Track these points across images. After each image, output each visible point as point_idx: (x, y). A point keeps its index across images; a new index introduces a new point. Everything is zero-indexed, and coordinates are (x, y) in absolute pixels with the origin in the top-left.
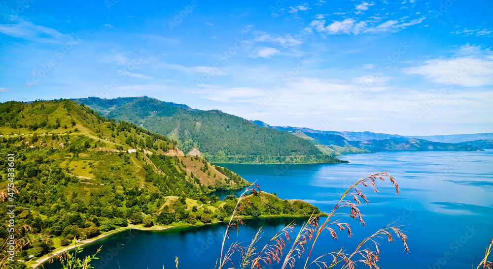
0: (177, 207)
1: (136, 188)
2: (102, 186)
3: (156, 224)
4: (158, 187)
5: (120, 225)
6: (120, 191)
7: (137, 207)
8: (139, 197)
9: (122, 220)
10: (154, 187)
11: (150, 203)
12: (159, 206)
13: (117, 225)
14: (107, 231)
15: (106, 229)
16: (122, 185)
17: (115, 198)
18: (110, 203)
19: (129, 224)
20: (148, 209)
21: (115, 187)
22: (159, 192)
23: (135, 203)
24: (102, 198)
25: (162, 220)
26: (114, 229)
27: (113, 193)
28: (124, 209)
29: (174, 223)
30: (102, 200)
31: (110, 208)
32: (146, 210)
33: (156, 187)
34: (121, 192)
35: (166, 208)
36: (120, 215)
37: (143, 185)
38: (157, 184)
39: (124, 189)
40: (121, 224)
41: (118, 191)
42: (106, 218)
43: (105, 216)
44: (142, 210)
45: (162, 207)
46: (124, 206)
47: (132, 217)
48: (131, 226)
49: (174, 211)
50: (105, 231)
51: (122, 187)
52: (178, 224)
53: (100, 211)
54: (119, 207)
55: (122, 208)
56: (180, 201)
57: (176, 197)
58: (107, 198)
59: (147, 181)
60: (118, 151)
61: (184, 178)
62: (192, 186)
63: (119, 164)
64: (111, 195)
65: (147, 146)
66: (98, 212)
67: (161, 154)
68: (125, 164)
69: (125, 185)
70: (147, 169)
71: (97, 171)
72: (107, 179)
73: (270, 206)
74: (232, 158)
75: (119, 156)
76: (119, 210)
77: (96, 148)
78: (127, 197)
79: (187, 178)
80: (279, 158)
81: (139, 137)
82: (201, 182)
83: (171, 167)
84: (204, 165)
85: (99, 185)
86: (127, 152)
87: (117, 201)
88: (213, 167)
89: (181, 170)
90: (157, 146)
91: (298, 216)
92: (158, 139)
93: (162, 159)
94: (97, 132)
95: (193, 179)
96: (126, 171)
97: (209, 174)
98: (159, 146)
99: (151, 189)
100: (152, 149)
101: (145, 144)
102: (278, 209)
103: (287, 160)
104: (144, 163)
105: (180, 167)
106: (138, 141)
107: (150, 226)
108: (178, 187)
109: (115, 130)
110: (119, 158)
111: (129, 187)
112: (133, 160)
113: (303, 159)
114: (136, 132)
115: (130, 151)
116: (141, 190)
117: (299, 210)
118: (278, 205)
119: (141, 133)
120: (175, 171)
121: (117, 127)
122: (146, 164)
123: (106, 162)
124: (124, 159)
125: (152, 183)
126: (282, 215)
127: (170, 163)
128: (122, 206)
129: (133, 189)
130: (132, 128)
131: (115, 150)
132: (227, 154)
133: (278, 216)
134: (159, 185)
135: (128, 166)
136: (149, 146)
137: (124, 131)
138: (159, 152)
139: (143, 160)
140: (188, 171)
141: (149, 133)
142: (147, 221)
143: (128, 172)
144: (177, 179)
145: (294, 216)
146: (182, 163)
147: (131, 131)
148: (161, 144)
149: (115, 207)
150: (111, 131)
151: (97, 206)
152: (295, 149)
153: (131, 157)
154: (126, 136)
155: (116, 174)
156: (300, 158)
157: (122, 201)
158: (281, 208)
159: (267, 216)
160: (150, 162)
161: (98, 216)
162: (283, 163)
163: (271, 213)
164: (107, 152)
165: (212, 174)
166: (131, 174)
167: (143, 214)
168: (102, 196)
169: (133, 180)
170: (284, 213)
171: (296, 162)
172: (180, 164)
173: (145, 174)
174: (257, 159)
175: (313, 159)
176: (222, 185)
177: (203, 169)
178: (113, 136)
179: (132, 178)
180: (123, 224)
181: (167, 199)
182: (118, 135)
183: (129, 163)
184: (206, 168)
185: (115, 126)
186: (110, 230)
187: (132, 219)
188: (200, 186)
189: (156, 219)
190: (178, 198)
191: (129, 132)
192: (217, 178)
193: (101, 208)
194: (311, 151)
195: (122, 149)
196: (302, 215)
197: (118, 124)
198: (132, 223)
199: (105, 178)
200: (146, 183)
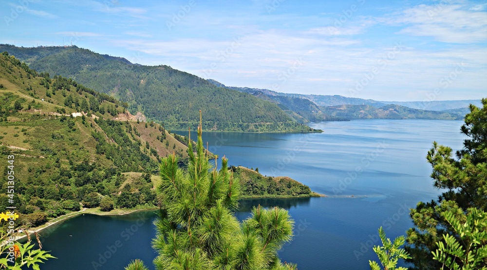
0: (142, 186)
1: (86, 162)
2: (42, 159)
3: (117, 208)
4: (112, 160)
5: (71, 209)
6: (66, 166)
7: (89, 186)
8: (91, 173)
9: (73, 203)
10: (107, 160)
11: (105, 180)
12: (119, 184)
13: (66, 209)
14: (55, 217)
15: (55, 215)
16: (68, 158)
17: (61, 174)
18: (54, 180)
19: (81, 208)
20: (104, 188)
21: (60, 161)
22: (114, 167)
23: (88, 181)
24: (44, 175)
25: (123, 202)
26: (64, 214)
27: (57, 169)
28: (73, 188)
29: (138, 206)
30: (44, 177)
31: (55, 188)
32: (101, 190)
33: (110, 161)
34: (67, 166)
35: (128, 187)
36: (69, 196)
37: (94, 158)
38: (111, 157)
39: (71, 163)
40: (71, 207)
41: (63, 166)
42: (53, 201)
43: (51, 198)
44: (97, 190)
45: (123, 186)
46: (73, 185)
47: (85, 199)
48: (84, 211)
49: (137, 191)
50: (53, 216)
51: (67, 161)
52: (143, 207)
53: (43, 191)
54: (67, 185)
55: (71, 187)
56: (144, 178)
57: (138, 173)
58: (50, 174)
59: (98, 153)
60: (59, 115)
61: (138, 149)
62: (148, 160)
63: (61, 131)
64: (55, 171)
65: (91, 109)
66: (41, 193)
67: (109, 119)
68: (69, 132)
69: (72, 157)
70: (98, 138)
71: (34, 140)
72: (48, 150)
73: (252, 185)
74: (184, 124)
75: (62, 121)
76: (68, 190)
77: (30, 111)
78: (76, 174)
79: (142, 149)
80: (241, 125)
81: (81, 98)
82: (158, 154)
83: (122, 135)
84: (161, 133)
85: (38, 157)
86: (72, 116)
87: (63, 178)
88: (172, 136)
89: (134, 139)
90: (103, 108)
91: (286, 196)
92: (105, 100)
93: (110, 125)
94: (28, 89)
95: (149, 151)
96: (72, 140)
97: (167, 145)
98: (106, 109)
99: (104, 163)
100: (98, 112)
101: (89, 107)
102: (261, 188)
103: (251, 128)
104: (93, 130)
105: (132, 136)
106: (80, 102)
107: (109, 210)
108: (134, 161)
109: (50, 88)
110: (61, 123)
111: (77, 161)
112: (78, 125)
113: (270, 126)
114: (77, 91)
115: (75, 115)
116: (93, 165)
117: (287, 189)
118: (261, 183)
119: (83, 92)
120: (126, 140)
121: (52, 84)
122: (96, 131)
123: (45, 128)
124: (67, 124)
125: (105, 155)
126: (266, 195)
127: (120, 130)
128: (70, 185)
129: (83, 163)
130: (71, 86)
131: (55, 114)
132: (179, 120)
133: (261, 196)
134: (113, 158)
135: (73, 134)
136: (95, 109)
137: (61, 89)
138: (107, 117)
139: (92, 126)
140: (143, 141)
141: (92, 93)
142: (106, 204)
143: (74, 141)
144: (130, 150)
145: (281, 196)
146: (135, 130)
147: (71, 90)
148: (108, 107)
149: (61, 186)
150: (45, 89)
151: (38, 185)
152: (260, 115)
153: (77, 122)
154: (65, 96)
155: (59, 144)
156: (266, 126)
157: (70, 178)
158: (265, 187)
159: (249, 197)
160: (100, 130)
161: (41, 198)
162: (246, 131)
163: (253, 192)
164: (44, 115)
165: (171, 145)
166: (77, 144)
167: (99, 194)
168: (44, 171)
169: (81, 152)
170: (269, 193)
171: (262, 130)
172: (133, 131)
173: (95, 145)
174: (215, 126)
175: (281, 127)
176: (183, 158)
177: (160, 138)
178: (48, 95)
179: (80, 149)
180: (74, 207)
181: (127, 176)
182: (54, 94)
183: (74, 130)
184: (164, 137)
185: (50, 83)
186: (59, 215)
187: (85, 202)
188: (158, 159)
189: (116, 201)
190: (141, 174)
191: (68, 90)
192: (176, 149)
193: (44, 188)
194: (279, 117)
195: (65, 113)
196: (291, 196)
197: (53, 81)
198: (86, 206)
199: (44, 148)
200: (97, 156)
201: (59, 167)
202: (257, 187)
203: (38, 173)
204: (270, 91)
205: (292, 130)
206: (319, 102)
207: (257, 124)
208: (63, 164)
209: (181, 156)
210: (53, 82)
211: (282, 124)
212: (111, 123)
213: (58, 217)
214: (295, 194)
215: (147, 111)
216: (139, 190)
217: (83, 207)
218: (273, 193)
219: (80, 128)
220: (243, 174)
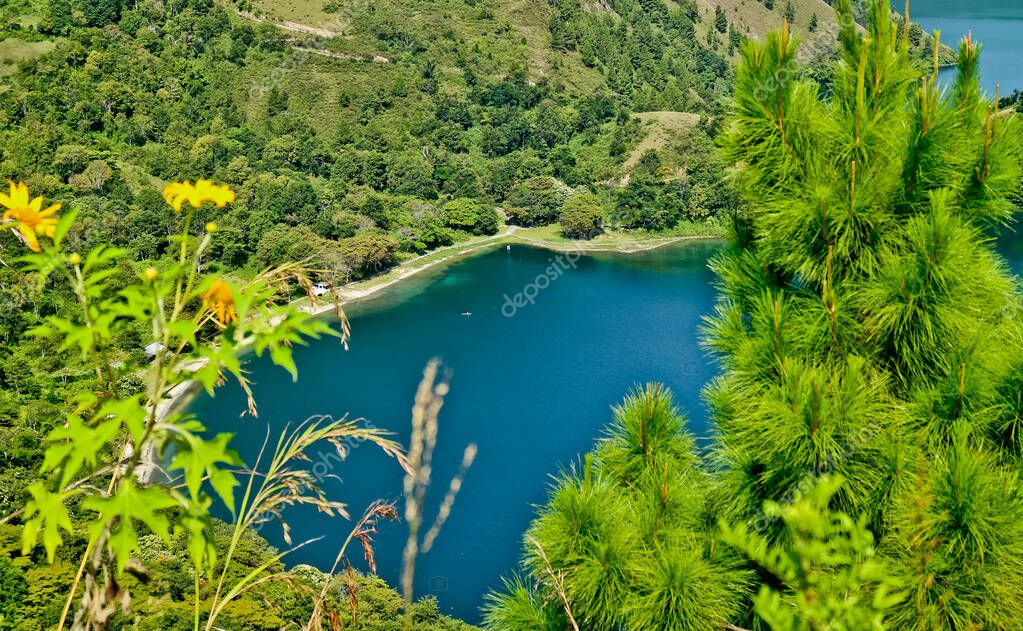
0: (697, 159)
1: (518, 76)
2: (381, 65)
3: (614, 229)
4: (601, 70)
5: (468, 229)
6: (454, 88)
7: (527, 155)
8: (534, 112)
9: (477, 208)
10: (586, 71)
11: (580, 137)
12: (622, 151)
13: (455, 227)
14: (421, 252)
15: (420, 245)
16: (461, 64)
17: (439, 116)
18: (419, 135)
19: (501, 225)
20: (573, 162)
21: (436, 73)
22: (609, 93)
23: (522, 138)
24: (388, 116)
25: (637, 208)
26: (447, 243)
27: (426, 97)
28: (474, 161)
29: (684, 225)
30: (388, 123)
31: (419, 158)
32: (564, 169)
33: (594, 72)
34: (457, 89)
35: (651, 160)
36: (465, 185)
37: (542, 64)
38: (597, 61)
39: (471, 81)
40: (471, 222)
41: (445, 88)
42: (413, 201)
43: (407, 192)
44: (550, 168)
45: (634, 157)
46: (476, 151)
47: (514, 197)
48: (509, 234)
49: (681, 175)
50: (413, 249)
51: (459, 71)
52: (699, 227)
53: (383, 167)
54: (458, 151)
55: (469, 158)
56: (704, 133)
57: (685, 116)
58: (405, 115)
59: (555, 46)
61: (689, 34)
62: (722, 69)
64: (421, 105)
66: (378, 175)
69: (474, 61)
72: (400, 37)
76: (460, 167)
78: (485, 114)
79: (700, 32)
85: (369, 60)
87: (446, 128)
95: (725, 39)
96: (473, 5)
99: (575, 78)
107: (590, 236)
108: (672, 73)
111: (489, 73)
116: (539, 85)
125: (577, 55)
128: (466, 151)
129: (507, 79)
134: (604, 62)
140: (706, 4)
142: (579, 215)
144: (660, 37)
149: (440, 152)
151: (370, 148)
155: (435, 16)
157: (466, 127)
161: (377, 188)
166: (491, 18)
167: (558, 183)
168: (386, 105)
169: (503, 42)
173: (548, 19)
179: (499, 33)
180: (478, 223)
181: (649, 123)
186: (432, 246)
187: (514, 205)
189: (613, 206)
190: (695, 118)
193: (387, 158)
198: (515, 220)
199: (389, 31)
200: (554, 55)
201: (433, 93)
208: (445, 83)
213: (431, 253)
216: (689, 172)
217: (508, 223)
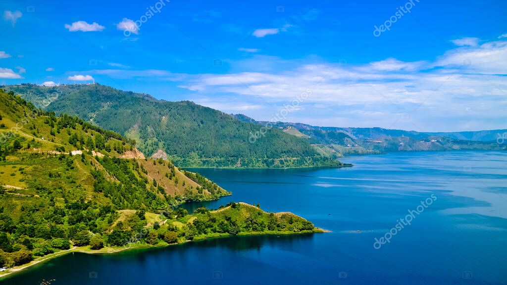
0: (134, 223)
1: (82, 200)
2: (37, 198)
3: (107, 246)
4: (110, 198)
5: (60, 248)
6: (60, 204)
7: (82, 224)
8: (85, 212)
9: (63, 241)
10: (105, 198)
11: (100, 218)
12: (112, 222)
13: (56, 247)
14: (42, 256)
15: (41, 253)
16: (63, 197)
17: (54, 213)
18: (47, 219)
19: (71, 246)
20: (96, 226)
21: (54, 200)
22: (111, 204)
23: (79, 221)
24: (37, 213)
25: (115, 239)
26: (52, 252)
27: (51, 207)
28: (65, 227)
29: (130, 244)
30: (37, 216)
31: (47, 226)
32: (94, 228)
33: (108, 199)
34: (61, 205)
35: (120, 224)
36: (60, 234)
37: (90, 196)
38: (109, 195)
39: (66, 202)
40: (60, 246)
41: (57, 204)
42: (41, 239)
43: (40, 237)
44: (88, 228)
45: (115, 224)
46: (66, 223)
47: (75, 237)
48: (73, 249)
49: (129, 229)
50: (39, 255)
51: (63, 199)
52: (135, 245)
53: (34, 230)
54: (59, 224)
55: (63, 226)
56: (137, 216)
57: (132, 211)
58: (43, 213)
59: (95, 191)
60: (58, 153)
61: (144, 187)
62: (154, 197)
63: (60, 169)
64: (49, 210)
65: (97, 147)
66: (31, 232)
67: (114, 157)
68: (67, 170)
69: (68, 196)
70: (96, 176)
71: (30, 179)
72: (44, 189)
73: (251, 221)
74: (207, 161)
75: (60, 159)
76: (59, 228)
77: (29, 149)
78: (70, 212)
79: (148, 186)
80: (265, 161)
81: (87, 135)
82: (166, 192)
83: (128, 173)
84: (170, 170)
85: (33, 196)
86: (71, 155)
87: (56, 216)
88: (182, 173)
89: (141, 177)
90: (109, 146)
91: (287, 233)
92: (112, 138)
93: (116, 162)
94: (31, 129)
95: (156, 188)
96: (69, 178)
97: (176, 182)
98: (112, 147)
99: (102, 200)
100: (104, 150)
101: (95, 144)
102: (261, 225)
103: (276, 163)
104: (93, 168)
105: (139, 173)
106: (86, 140)
107: (99, 249)
108: (136, 199)
109: (55, 126)
110: (59, 161)
111: (73, 199)
112: (77, 164)
113: (296, 162)
114: (83, 129)
115: (74, 153)
116: (88, 203)
117: (288, 225)
118: (262, 220)
119: (89, 130)
120: (132, 177)
121: (57, 123)
122: (96, 168)
123: (43, 167)
124: (66, 163)
125: (103, 193)
126: (267, 231)
127: (126, 168)
128: (63, 224)
129: (78, 201)
130: (77, 124)
131: (54, 152)
132: (201, 157)
133: (262, 233)
134: (112, 196)
135: (71, 172)
136: (100, 147)
137: (66, 127)
138: (113, 154)
139: (91, 164)
140: (150, 178)
141: (99, 131)
142: (95, 242)
143: (71, 180)
144: (135, 188)
145: (282, 232)
146: (142, 167)
147: (76, 127)
148: (115, 144)
149: (53, 224)
150: (50, 127)
151: (29, 224)
152: (286, 150)
153: (76, 160)
154: (70, 134)
155: (56, 182)
156: (292, 161)
157: (63, 217)
158: (266, 223)
159: (248, 233)
160: (100, 167)
161: (30, 236)
162: (271, 167)
163: (253, 229)
164: (43, 154)
165: (180, 182)
166: (75, 182)
167: (90, 233)
168: (37, 210)
169: (78, 190)
170: (269, 229)
171: (288, 166)
172: (140, 170)
173: (93, 182)
174: (239, 162)
175: (309, 162)
176: (193, 195)
177: (169, 175)
178: (53, 134)
179: (77, 187)
180: (63, 246)
181: (121, 213)
182: (59, 132)
183: (72, 168)
184: (173, 174)
185: (55, 121)
186: (46, 254)
187: (76, 240)
188: (165, 197)
189: (107, 239)
190: (135, 211)
191: (74, 128)
192: (186, 186)
193: (35, 227)
194: (306, 151)
195: (64, 151)
196: (292, 232)
197: (58, 119)
198: (76, 245)
199: (40, 187)
200: (95, 194)
201: (53, 206)
202: (257, 224)
203: (31, 212)
204: (305, 125)
205: (320, 165)
206: (358, 135)
207: (283, 159)
208: (58, 203)
209: (191, 193)
210: (58, 121)
211: (309, 159)
212: (117, 161)
213: (45, 256)
214: (296, 230)
215: (168, 148)
216: (132, 228)
217: (74, 246)
218: (273, 230)
219: (78, 166)
220: (243, 211)
